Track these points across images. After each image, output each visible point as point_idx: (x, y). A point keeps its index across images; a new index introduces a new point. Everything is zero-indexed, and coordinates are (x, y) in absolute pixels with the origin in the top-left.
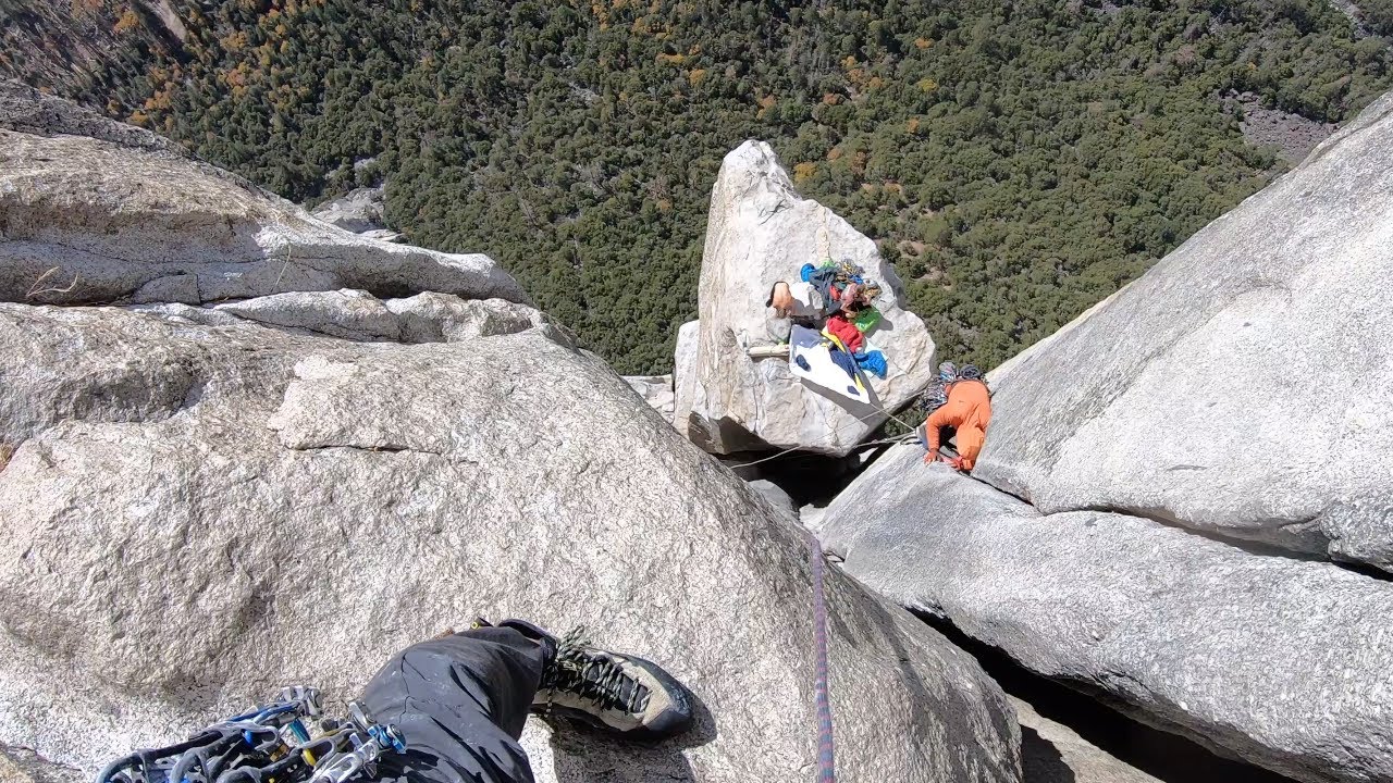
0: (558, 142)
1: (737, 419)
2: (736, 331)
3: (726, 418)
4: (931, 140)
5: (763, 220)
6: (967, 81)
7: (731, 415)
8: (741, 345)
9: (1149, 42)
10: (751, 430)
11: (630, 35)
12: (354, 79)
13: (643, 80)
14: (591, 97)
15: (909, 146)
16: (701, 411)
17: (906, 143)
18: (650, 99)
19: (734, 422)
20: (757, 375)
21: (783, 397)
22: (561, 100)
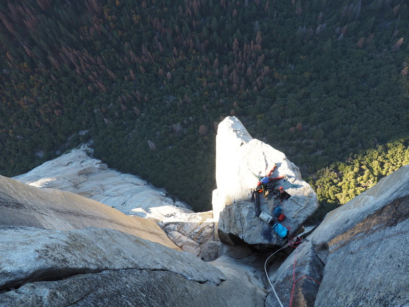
0: (162, 118)
1: (235, 234)
6: (324, 69)
7: (232, 232)
10: (241, 238)
11: (185, 72)
12: (75, 99)
13: (192, 89)
14: (172, 98)
15: (302, 101)
16: (222, 229)
17: (301, 100)
18: (195, 96)
19: (234, 235)
20: (241, 215)
21: (253, 224)
22: (160, 101)
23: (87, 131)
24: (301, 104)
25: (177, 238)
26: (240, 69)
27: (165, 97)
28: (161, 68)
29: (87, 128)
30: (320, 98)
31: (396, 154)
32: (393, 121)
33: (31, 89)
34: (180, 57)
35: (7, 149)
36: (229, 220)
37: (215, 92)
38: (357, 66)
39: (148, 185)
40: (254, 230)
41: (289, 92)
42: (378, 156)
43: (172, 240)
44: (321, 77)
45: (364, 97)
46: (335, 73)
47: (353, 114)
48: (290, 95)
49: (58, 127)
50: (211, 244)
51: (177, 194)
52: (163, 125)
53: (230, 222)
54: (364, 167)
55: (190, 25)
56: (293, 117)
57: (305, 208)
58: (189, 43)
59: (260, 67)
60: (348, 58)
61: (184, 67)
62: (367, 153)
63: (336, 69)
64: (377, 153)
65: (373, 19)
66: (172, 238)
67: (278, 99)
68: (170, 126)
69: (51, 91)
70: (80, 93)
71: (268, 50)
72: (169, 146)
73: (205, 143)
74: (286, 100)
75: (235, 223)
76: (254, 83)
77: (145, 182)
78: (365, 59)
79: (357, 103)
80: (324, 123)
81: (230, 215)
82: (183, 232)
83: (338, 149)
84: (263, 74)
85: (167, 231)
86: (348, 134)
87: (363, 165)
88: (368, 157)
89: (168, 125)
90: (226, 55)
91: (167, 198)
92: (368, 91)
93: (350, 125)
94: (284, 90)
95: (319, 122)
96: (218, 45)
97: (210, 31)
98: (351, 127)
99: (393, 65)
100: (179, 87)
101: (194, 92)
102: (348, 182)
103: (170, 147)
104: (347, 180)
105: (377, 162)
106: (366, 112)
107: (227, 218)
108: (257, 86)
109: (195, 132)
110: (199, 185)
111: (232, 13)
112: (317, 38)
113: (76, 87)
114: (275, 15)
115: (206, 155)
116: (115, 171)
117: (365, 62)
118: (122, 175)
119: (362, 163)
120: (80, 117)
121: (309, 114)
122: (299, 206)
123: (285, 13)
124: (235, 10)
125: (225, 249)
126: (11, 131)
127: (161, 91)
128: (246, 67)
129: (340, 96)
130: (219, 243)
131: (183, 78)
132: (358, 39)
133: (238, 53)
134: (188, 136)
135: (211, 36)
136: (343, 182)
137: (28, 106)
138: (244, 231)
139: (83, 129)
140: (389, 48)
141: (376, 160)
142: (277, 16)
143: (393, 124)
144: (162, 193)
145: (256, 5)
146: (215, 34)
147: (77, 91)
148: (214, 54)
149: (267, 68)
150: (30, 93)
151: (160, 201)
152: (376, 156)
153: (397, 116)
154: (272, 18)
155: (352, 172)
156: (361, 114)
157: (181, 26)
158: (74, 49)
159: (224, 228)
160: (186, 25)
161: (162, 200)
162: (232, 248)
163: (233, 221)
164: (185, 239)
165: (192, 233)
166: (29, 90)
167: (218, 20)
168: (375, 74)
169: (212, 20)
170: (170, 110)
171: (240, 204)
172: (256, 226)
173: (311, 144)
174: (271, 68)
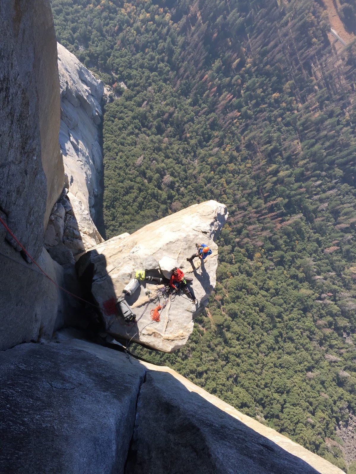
0: (171, 160)
1: (95, 269)
2: (137, 245)
3: (94, 264)
4: (252, 297)
5: (196, 229)
6: (282, 298)
7: (96, 265)
8: (132, 251)
9: (345, 362)
10: (94, 278)
11: (225, 164)
12: (153, 62)
13: (211, 179)
14: (195, 162)
18: (206, 185)
19: (93, 268)
20: (121, 266)
22: (187, 151)
23: (126, 88)
25: (58, 214)
26: (250, 218)
29: (129, 87)
31: (230, 400)
32: (259, 384)
33: (144, 10)
35: (71, 9)
38: (298, 328)
39: (99, 173)
41: (247, 274)
42: (221, 384)
43: (53, 209)
44: (274, 298)
46: (282, 310)
47: (251, 343)
48: (244, 276)
49: (117, 55)
50: (69, 253)
52: (165, 163)
54: (205, 375)
55: (273, 151)
57: (163, 338)
59: (259, 236)
60: (302, 317)
61: (231, 162)
62: (220, 373)
63: (287, 310)
64: (223, 382)
65: (348, 324)
66: (56, 208)
67: (236, 266)
68: (166, 171)
69: (151, 32)
70: (161, 65)
71: (279, 237)
76: (242, 237)
78: (308, 333)
80: (231, 319)
82: (68, 218)
84: (254, 242)
85: (61, 201)
86: (230, 347)
87: (207, 374)
88: (216, 375)
90: (258, 199)
93: (239, 344)
95: (230, 315)
96: (265, 186)
97: (275, 173)
98: (238, 347)
99: (312, 362)
100: (209, 164)
102: (184, 367)
103: (145, 180)
104: (186, 365)
105: (215, 386)
108: (241, 241)
109: (171, 199)
111: (301, 187)
112: (308, 279)
113: (166, 58)
116: (97, 134)
117: (305, 334)
118: (97, 142)
119: (208, 372)
120: (137, 74)
121: (234, 302)
122: (162, 329)
123: (321, 238)
124: (305, 189)
126: (91, 5)
127: (197, 148)
128: (254, 223)
130: (73, 262)
132: (324, 317)
133: (264, 209)
134: (164, 194)
135: (270, 176)
136: (183, 362)
137: (126, 14)
138: (104, 278)
139: (126, 83)
140: (327, 351)
141: (217, 384)
142: (315, 233)
143: (257, 386)
145: (318, 207)
146: (274, 179)
147: (163, 61)
148: (254, 186)
149: (261, 243)
150: (140, 10)
152: (221, 383)
153: (266, 386)
154: (312, 228)
155: (196, 367)
156: (254, 351)
158: (203, 41)
160: (272, 147)
164: (61, 222)
165: (71, 229)
166: (142, 9)
167: (289, 176)
168: (297, 348)
170: (183, 165)
173: (206, 316)
174: (263, 247)
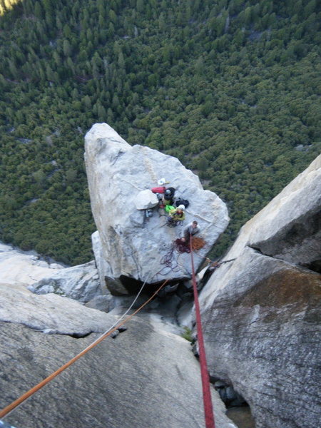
2: (114, 227)
3: (122, 276)
5: (113, 163)
8: (119, 234)
10: (137, 278)
11: (38, 109)
13: (51, 129)
14: (28, 142)
15: (180, 128)
16: (110, 275)
17: (178, 128)
18: (56, 137)
20: (132, 248)
21: (150, 256)
22: (13, 147)
24: (179, 132)
26: (105, 99)
27: (18, 141)
28: (8, 106)
30: (198, 123)
34: (30, 90)
36: (116, 259)
37: (79, 128)
38: (233, 84)
40: (151, 264)
41: (164, 120)
44: (196, 99)
45: (245, 117)
46: (211, 94)
48: (166, 123)
50: (99, 300)
51: (52, 255)
52: (21, 175)
53: (119, 261)
55: (37, 51)
56: (172, 147)
57: (214, 224)
58: (39, 72)
59: (127, 94)
60: (223, 76)
61: (37, 102)
63: (212, 89)
65: (243, 31)
67: (153, 129)
68: (29, 176)
71: (134, 74)
72: (32, 199)
73: (76, 190)
74: (163, 130)
75: (126, 260)
76: (123, 113)
77: (10, 247)
78: (241, 75)
79: (238, 125)
80: (206, 151)
81: (117, 253)
83: (225, 177)
84: (132, 102)
86: (233, 159)
89: (28, 174)
91: (40, 262)
92: (248, 110)
93: (233, 149)
94: (158, 118)
95: (201, 150)
96: (74, 72)
97: (62, 56)
98: (236, 151)
99: (269, 80)
100: (34, 127)
101: (53, 131)
103: (34, 201)
106: (249, 133)
107: (114, 257)
108: (128, 117)
109: (62, 179)
110: (76, 240)
111: (86, 34)
112: (187, 56)
114: (136, 33)
115: (79, 205)
117: (240, 79)
121: (189, 143)
122: (206, 223)
123: (147, 30)
124: (89, 29)
125: (118, 302)
127: (12, 135)
128: (112, 96)
129: (220, 119)
130: (110, 297)
131: (37, 116)
132: (230, 54)
133: (100, 80)
134: (55, 184)
135: (65, 63)
138: (139, 268)
142: (139, 34)
143: (278, 143)
144: (32, 256)
145: (113, 22)
146: (69, 60)
148: (71, 84)
149: (135, 95)
151: (31, 266)
153: (281, 135)
154: (133, 36)
156: (244, 136)
157: (26, 52)
159: (112, 273)
160: (32, 52)
161: (33, 264)
162: (126, 299)
163: (123, 258)
165: (73, 291)
167: (71, 44)
168: (253, 91)
169: (62, 43)
170: (27, 156)
171: (128, 233)
172: (154, 258)
174: (141, 94)
